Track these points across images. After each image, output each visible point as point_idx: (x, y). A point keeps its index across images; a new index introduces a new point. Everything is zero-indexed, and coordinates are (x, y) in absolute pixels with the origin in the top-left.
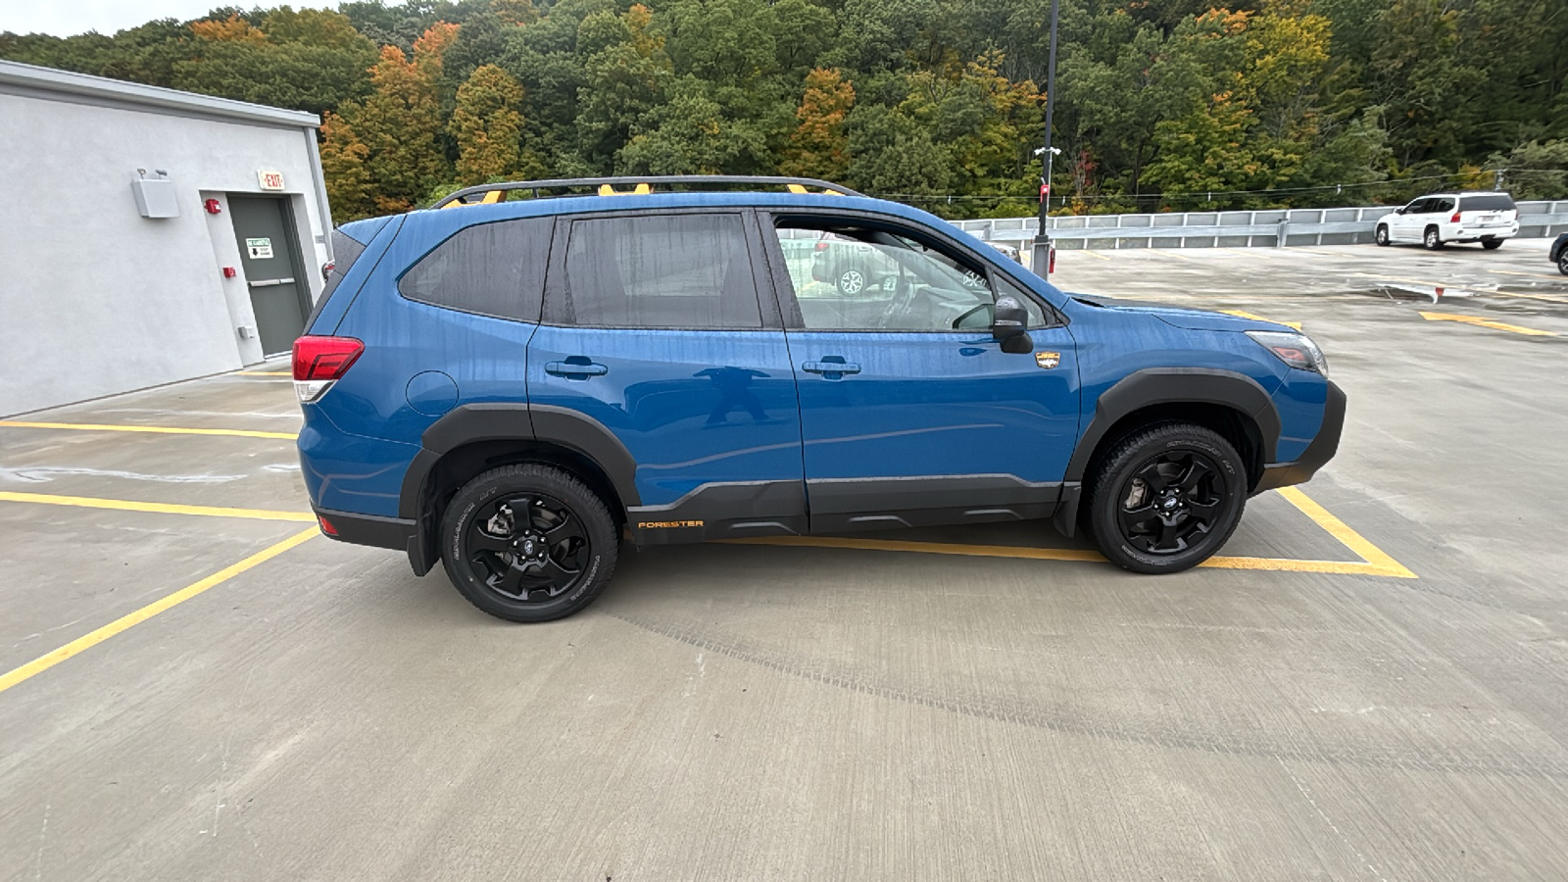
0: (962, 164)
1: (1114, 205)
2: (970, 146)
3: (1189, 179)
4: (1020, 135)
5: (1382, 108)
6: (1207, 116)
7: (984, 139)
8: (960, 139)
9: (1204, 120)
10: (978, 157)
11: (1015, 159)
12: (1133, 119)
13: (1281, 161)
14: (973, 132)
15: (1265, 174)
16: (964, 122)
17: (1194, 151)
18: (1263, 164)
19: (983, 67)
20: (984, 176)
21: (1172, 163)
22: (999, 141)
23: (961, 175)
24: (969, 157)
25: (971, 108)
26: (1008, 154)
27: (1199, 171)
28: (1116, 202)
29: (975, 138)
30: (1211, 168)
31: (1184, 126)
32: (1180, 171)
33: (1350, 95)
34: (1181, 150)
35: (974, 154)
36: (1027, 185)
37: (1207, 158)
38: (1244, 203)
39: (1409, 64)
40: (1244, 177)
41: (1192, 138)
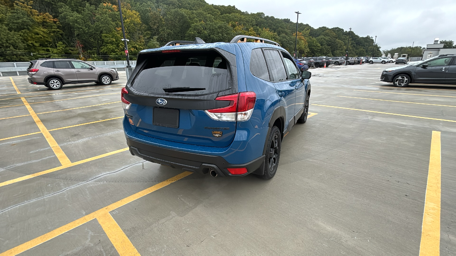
0: (27, 40)
1: (95, 59)
2: (29, 34)
3: (116, 52)
4: (50, 32)
5: (156, 37)
6: (116, 33)
7: (34, 32)
8: (23, 31)
9: (116, 35)
10: (33, 38)
11: (51, 41)
12: (93, 32)
13: (138, 48)
14: (28, 29)
15: (136, 51)
16: (22, 24)
17: (115, 44)
18: (134, 49)
19: (24, 4)
20: (39, 46)
21: (111, 47)
22: (42, 34)
23: (28, 45)
24: (29, 38)
25: (25, 19)
26: (47, 39)
27: (119, 49)
28: (96, 57)
29: (30, 31)
30: (122, 49)
31: (111, 36)
32: (113, 49)
33: (148, 33)
34: (112, 43)
35: (31, 37)
36: (60, 51)
37: (120, 46)
38: (133, 59)
39: (158, 27)
40: (131, 52)
41: (114, 40)
